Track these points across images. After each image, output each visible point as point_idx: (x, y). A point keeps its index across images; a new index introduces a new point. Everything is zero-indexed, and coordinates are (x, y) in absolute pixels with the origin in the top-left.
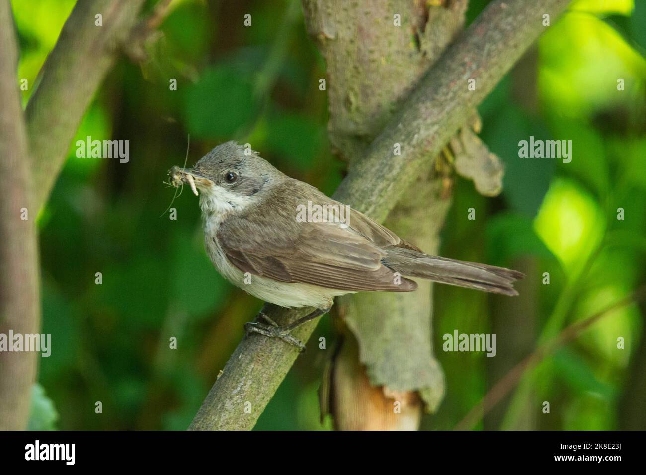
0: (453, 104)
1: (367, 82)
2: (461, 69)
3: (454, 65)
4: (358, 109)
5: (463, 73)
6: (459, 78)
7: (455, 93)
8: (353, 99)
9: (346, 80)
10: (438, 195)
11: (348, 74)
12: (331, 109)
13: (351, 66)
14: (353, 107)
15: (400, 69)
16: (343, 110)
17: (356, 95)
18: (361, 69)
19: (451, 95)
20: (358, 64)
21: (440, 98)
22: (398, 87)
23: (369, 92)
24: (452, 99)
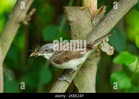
0: (100, 35)
1: (80, 31)
2: (102, 27)
3: (100, 26)
4: (78, 37)
5: (103, 28)
6: (102, 29)
7: (101, 33)
8: (77, 35)
9: (75, 30)
10: (97, 57)
11: (76, 29)
12: (72, 37)
13: (76, 27)
14: (77, 37)
15: (88, 28)
16: (75, 37)
17: (78, 34)
18: (78, 28)
19: (100, 33)
20: (78, 27)
21: (97, 34)
22: (87, 32)
23: (81, 33)
24: (100, 34)
